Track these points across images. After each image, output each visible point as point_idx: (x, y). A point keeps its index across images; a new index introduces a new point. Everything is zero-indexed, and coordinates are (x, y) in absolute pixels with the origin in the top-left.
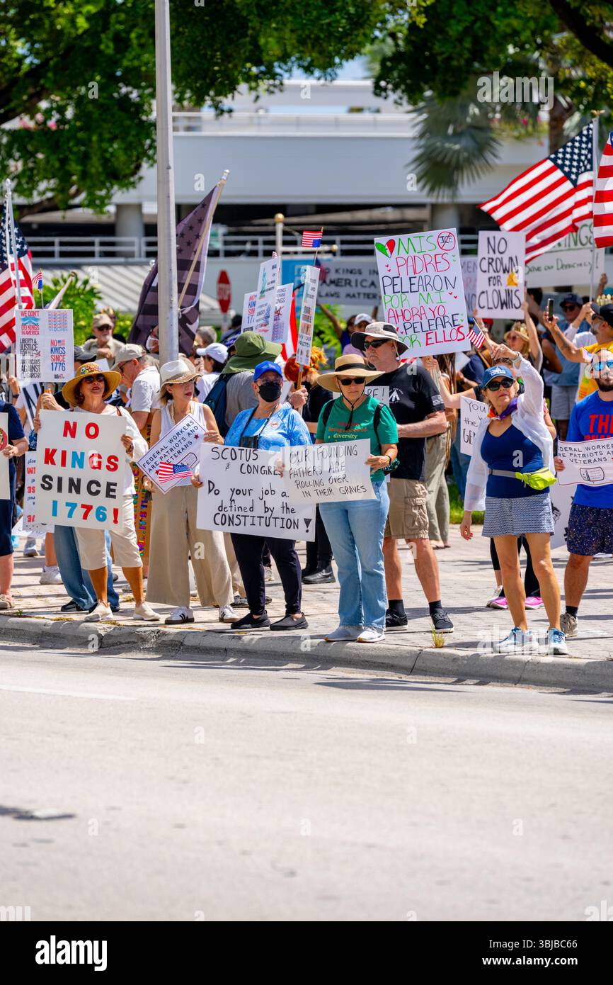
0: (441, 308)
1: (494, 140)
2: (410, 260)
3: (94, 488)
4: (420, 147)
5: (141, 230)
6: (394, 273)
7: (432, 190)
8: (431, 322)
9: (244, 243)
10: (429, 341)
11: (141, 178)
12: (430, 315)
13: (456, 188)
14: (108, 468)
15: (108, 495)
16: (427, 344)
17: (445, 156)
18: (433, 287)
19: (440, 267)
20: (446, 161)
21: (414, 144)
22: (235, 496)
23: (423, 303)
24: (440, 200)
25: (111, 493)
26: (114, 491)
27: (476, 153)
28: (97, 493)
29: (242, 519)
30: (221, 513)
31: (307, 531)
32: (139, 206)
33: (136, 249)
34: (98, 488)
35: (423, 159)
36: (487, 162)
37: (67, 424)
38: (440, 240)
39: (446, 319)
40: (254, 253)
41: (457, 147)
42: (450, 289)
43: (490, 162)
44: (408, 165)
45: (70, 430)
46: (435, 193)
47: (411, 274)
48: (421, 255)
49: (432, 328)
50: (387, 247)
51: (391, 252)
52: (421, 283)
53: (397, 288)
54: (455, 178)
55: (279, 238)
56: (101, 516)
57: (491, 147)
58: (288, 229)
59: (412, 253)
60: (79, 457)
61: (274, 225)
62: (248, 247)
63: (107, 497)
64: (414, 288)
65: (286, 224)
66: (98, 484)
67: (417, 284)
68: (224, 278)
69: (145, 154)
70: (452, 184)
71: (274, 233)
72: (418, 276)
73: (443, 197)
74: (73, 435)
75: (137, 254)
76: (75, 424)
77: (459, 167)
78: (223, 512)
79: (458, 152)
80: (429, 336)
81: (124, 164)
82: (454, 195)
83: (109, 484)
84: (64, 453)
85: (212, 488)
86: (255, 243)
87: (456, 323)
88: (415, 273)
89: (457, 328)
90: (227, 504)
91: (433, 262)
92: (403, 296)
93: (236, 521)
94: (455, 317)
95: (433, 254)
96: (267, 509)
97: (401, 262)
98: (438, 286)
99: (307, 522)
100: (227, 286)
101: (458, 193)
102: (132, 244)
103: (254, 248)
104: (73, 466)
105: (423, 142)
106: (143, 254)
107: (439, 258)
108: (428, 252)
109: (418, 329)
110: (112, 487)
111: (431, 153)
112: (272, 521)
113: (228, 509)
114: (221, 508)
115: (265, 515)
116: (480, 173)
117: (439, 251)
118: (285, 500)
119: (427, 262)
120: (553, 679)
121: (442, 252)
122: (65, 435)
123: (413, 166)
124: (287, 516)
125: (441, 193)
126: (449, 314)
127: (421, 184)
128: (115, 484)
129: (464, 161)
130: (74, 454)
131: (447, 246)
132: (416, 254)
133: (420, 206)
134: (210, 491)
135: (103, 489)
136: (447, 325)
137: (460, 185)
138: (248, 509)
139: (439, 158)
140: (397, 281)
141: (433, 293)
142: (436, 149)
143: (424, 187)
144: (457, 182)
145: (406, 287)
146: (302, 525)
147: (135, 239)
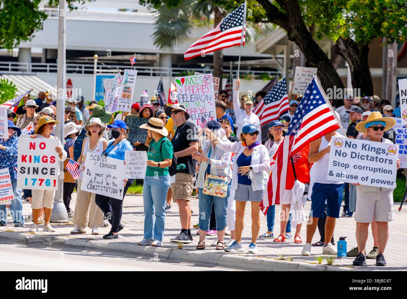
0: (204, 109)
1: (190, 26)
2: (191, 87)
3: (45, 171)
4: (156, 28)
5: (30, 60)
6: (184, 93)
7: (162, 47)
8: (200, 115)
9: (76, 67)
10: (199, 124)
11: (33, 36)
12: (199, 112)
13: (173, 47)
14: (51, 162)
15: (51, 174)
16: (198, 125)
17: (168, 33)
18: (201, 100)
19: (204, 91)
20: (168, 34)
21: (154, 26)
22: (97, 177)
23: (196, 106)
24: (165, 52)
25: (53, 173)
26: (54, 172)
27: (182, 31)
28: (46, 173)
29: (98, 187)
30: (91, 184)
31: (120, 195)
32: (30, 49)
33: (27, 68)
34: (47, 171)
35: (158, 33)
36: (187, 36)
37: (31, 144)
38: (205, 79)
39: (207, 114)
40: (80, 72)
41: (173, 28)
42: (209, 101)
43: (188, 36)
44: (151, 36)
45: (32, 146)
46: (163, 49)
47: (192, 94)
48: (196, 85)
49: (200, 117)
50: (181, 81)
51: (183, 83)
52: (195, 98)
53: (185, 100)
54: (172, 42)
55: (95, 66)
56: (48, 184)
57: (189, 29)
58: (100, 62)
59: (192, 84)
60: (37, 158)
61: (93, 60)
62: (77, 69)
63: (51, 175)
64: (193, 100)
65: (99, 60)
66: (47, 169)
67: (194, 98)
68: (69, 83)
69: (35, 26)
70: (170, 45)
71: (93, 64)
72: (194, 94)
73: (167, 50)
74: (34, 148)
75: (28, 70)
76: (35, 144)
77: (174, 38)
78: (91, 183)
79: (174, 30)
80: (199, 121)
81: (26, 30)
82: (172, 51)
83: (51, 169)
84: (30, 157)
85: (89, 173)
86: (81, 67)
87: (211, 116)
88: (193, 93)
89: (211, 118)
90: (93, 180)
91: (202, 88)
92: (188, 103)
93: (96, 188)
94: (211, 113)
95: (201, 85)
96: (107, 184)
97: (187, 88)
98: (203, 99)
99: (121, 191)
100: (71, 86)
101: (173, 49)
102: (26, 66)
103: (80, 69)
104: (35, 162)
105: (157, 26)
106: (31, 70)
107: (204, 87)
108: (199, 84)
109: (194, 118)
110: (53, 170)
111: (162, 30)
112: (109, 189)
113: (93, 182)
114: (91, 181)
115: (106, 186)
116: (184, 41)
117: (204, 83)
118: (114, 180)
119: (199, 89)
120: (231, 264)
121: (206, 84)
122: (30, 148)
123: (154, 36)
124: (114, 187)
125: (166, 49)
126: (208, 111)
127: (156, 45)
128: (54, 169)
129: (176, 35)
130: (35, 157)
131: (208, 82)
132: (194, 85)
133: (154, 54)
134: (88, 174)
135: (49, 171)
136: (207, 116)
137: (174, 46)
138: (100, 183)
139: (165, 33)
140: (185, 96)
141: (201, 102)
142: (164, 29)
143: (158, 46)
144: (173, 44)
145: (189, 99)
146: (119, 191)
147: (27, 64)
